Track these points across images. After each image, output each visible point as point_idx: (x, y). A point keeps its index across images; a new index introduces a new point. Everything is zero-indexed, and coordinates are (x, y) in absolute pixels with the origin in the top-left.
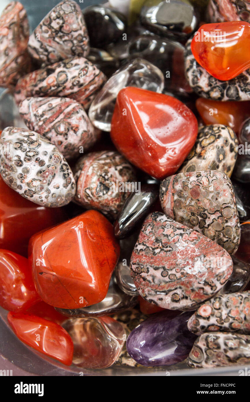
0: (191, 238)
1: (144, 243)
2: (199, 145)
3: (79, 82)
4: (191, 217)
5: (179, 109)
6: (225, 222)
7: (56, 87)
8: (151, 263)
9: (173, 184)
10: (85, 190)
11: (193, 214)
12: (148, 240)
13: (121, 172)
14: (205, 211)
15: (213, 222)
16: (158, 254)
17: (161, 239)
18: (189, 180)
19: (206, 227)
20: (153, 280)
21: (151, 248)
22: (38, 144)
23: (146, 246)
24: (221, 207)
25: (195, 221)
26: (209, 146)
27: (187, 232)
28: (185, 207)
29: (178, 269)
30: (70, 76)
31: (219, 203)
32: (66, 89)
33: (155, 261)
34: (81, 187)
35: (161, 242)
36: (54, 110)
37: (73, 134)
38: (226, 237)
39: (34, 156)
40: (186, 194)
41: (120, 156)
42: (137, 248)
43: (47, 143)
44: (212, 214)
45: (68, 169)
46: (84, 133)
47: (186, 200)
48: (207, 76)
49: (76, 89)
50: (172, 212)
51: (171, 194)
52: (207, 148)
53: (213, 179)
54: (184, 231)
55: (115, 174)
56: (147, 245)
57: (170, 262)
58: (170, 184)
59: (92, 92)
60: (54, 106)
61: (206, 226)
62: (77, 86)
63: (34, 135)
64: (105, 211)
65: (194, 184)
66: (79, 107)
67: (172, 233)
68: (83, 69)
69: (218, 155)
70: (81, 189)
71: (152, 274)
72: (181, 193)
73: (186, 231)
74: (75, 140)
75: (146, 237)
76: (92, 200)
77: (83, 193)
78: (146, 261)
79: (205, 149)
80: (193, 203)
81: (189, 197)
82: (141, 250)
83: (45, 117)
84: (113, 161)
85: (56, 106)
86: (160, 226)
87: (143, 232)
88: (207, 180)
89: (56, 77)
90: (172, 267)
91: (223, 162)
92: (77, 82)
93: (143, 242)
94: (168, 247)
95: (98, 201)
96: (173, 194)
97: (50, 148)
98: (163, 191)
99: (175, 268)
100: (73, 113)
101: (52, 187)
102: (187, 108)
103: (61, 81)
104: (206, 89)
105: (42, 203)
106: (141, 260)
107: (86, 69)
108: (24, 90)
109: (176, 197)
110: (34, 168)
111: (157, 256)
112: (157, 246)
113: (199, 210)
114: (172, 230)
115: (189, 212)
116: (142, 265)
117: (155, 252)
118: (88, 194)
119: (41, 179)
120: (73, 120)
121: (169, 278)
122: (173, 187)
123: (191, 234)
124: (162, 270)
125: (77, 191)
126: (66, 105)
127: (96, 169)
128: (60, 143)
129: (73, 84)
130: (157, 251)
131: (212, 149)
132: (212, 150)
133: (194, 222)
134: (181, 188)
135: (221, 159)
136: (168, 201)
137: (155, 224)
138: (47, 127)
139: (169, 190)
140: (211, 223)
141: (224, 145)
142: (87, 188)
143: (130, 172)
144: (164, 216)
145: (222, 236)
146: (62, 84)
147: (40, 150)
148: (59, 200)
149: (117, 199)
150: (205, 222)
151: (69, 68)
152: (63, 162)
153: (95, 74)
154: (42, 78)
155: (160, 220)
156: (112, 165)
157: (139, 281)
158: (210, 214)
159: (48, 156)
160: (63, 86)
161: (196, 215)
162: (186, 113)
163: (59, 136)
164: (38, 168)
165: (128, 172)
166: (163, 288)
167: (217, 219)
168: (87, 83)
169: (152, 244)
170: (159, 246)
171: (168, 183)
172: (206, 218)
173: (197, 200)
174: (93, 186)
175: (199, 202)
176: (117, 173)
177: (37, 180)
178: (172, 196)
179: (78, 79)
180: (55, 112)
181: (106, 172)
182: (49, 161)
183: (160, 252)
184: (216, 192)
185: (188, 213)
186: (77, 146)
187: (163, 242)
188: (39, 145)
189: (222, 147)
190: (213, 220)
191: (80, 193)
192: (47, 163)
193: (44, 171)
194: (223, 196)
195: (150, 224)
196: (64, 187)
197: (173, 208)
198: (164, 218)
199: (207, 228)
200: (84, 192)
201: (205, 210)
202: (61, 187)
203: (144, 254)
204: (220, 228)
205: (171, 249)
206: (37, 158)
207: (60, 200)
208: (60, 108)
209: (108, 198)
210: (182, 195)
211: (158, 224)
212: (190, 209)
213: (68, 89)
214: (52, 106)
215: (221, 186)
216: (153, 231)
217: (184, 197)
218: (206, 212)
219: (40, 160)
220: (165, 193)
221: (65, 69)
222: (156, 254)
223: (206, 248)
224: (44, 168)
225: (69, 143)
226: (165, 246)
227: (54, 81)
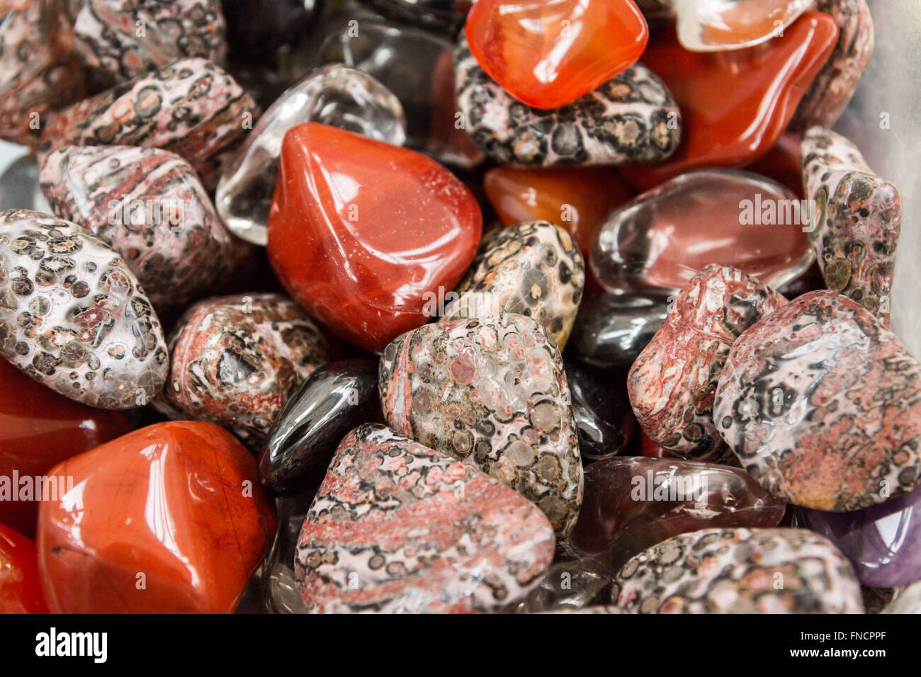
0: (449, 476)
1: (332, 495)
2: (481, 266)
3: (189, 110)
4: (454, 432)
5: (434, 179)
6: (539, 441)
7: (133, 127)
8: (346, 540)
9: (411, 350)
10: (191, 366)
11: (459, 425)
12: (341, 486)
13: (287, 336)
14: (488, 414)
15: (509, 443)
16: (363, 517)
17: (374, 483)
18: (448, 337)
19: (492, 459)
20: (347, 580)
21: (347, 506)
22: (73, 245)
23: (337, 501)
24: (528, 403)
25: (465, 443)
26: (505, 262)
27: (439, 464)
28: (439, 407)
29: (410, 550)
30: (168, 98)
31: (523, 393)
32: (158, 130)
33: (355, 535)
34: (181, 361)
35: (374, 491)
36: (124, 175)
37: (167, 232)
38: (543, 484)
39: (60, 269)
40: (440, 373)
41: (289, 304)
42: (314, 509)
43: (98, 245)
44: (506, 422)
45: (149, 313)
46: (195, 231)
47: (440, 389)
48: (507, 102)
49: (182, 131)
50: (409, 422)
51: (405, 375)
52: (500, 269)
53: (508, 331)
54: (432, 461)
55: (272, 337)
56: (339, 498)
57: (391, 534)
58: (403, 350)
59: (223, 144)
60: (123, 164)
61: (493, 454)
62: (184, 123)
63: (66, 226)
64: (243, 427)
65: (459, 344)
66: (185, 169)
67: (402, 466)
68: (200, 81)
69: (527, 285)
70: (180, 366)
71: (345, 565)
72: (428, 371)
73: (438, 461)
74: (172, 248)
75: (337, 481)
76: (208, 393)
77: (185, 376)
78: (333, 536)
79: (495, 269)
80: (459, 395)
81: (449, 381)
82: (325, 511)
83: (100, 190)
84: (270, 309)
85: (129, 165)
86: (373, 452)
87: (332, 469)
88: (494, 333)
89: (135, 99)
90: (396, 545)
91: (542, 304)
92: (184, 111)
93: (329, 494)
94: (391, 498)
95: (222, 397)
96: (410, 376)
97: (105, 258)
98: (386, 369)
99: (402, 546)
100: (169, 182)
101: (106, 353)
102: (455, 179)
103: (145, 110)
104: (503, 135)
105: (76, 390)
106: (320, 535)
107: (208, 80)
108: (59, 139)
109: (417, 383)
110: (61, 302)
111: (360, 521)
112: (364, 499)
113: (474, 412)
114: (403, 460)
115: (448, 419)
116: (322, 547)
117: (356, 514)
118: (198, 378)
119: (78, 328)
120: (169, 197)
121: (388, 571)
122: (411, 359)
123: (449, 468)
124: (369, 554)
125: (170, 371)
126: (154, 163)
127: (221, 319)
128: (135, 253)
129: (174, 115)
130: (361, 510)
131: (511, 269)
132: (512, 272)
133: (463, 446)
134: (429, 359)
135: (534, 297)
136: (398, 397)
137: (361, 448)
138: (103, 214)
139: (400, 365)
140: (505, 448)
141: (544, 262)
142: (195, 362)
143: (314, 340)
144: (387, 429)
145: (532, 480)
146: (147, 117)
147: (79, 258)
148: (121, 387)
149: (274, 397)
150: (490, 445)
151: (168, 78)
152: (136, 293)
153: (228, 95)
154: (101, 107)
155: (375, 439)
156: (266, 318)
157: (313, 586)
158: (500, 421)
159: (98, 274)
160: (150, 124)
161: (468, 428)
162: (451, 190)
163: (131, 236)
164: (70, 301)
165: (305, 338)
166: (371, 595)
167: (519, 435)
168: (209, 117)
169: (350, 496)
170: (367, 497)
171: (399, 348)
172: (491, 434)
173: (468, 385)
174: (212, 356)
175: (473, 391)
176: (277, 336)
177: (67, 331)
178: (408, 381)
179: (187, 104)
180: (126, 179)
181: (249, 331)
182: (99, 285)
183: (368, 512)
184: (514, 364)
185: (447, 422)
186: (177, 264)
187: (379, 487)
188: (77, 247)
189: (539, 266)
190: (509, 438)
191: (179, 376)
192: (94, 290)
193: (84, 309)
194: (533, 374)
195: (349, 451)
196: (137, 355)
197: (411, 411)
198: (386, 433)
199: (496, 460)
200: (187, 373)
201: (488, 412)
202: (129, 355)
203: (330, 521)
204: (527, 459)
205: (396, 503)
206: (69, 276)
207: (125, 387)
208: (139, 169)
209: (248, 392)
210: (432, 376)
211: (369, 448)
212: (450, 412)
213: (163, 131)
214: (119, 164)
215: (527, 350)
216: (356, 464)
217: (435, 381)
218: (491, 417)
219: (77, 281)
220: (391, 376)
221: (157, 82)
222: (359, 518)
223: (484, 499)
224: (85, 302)
225: (156, 254)
226: (383, 498)
227: (129, 111)
